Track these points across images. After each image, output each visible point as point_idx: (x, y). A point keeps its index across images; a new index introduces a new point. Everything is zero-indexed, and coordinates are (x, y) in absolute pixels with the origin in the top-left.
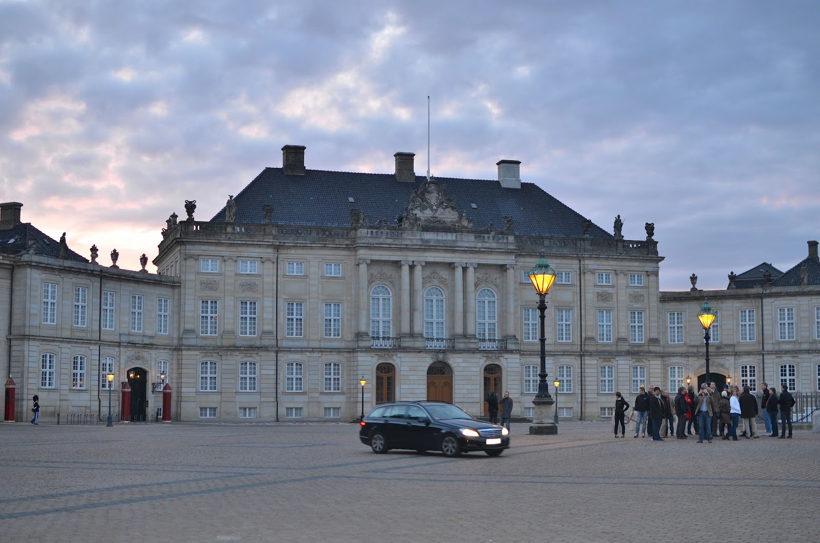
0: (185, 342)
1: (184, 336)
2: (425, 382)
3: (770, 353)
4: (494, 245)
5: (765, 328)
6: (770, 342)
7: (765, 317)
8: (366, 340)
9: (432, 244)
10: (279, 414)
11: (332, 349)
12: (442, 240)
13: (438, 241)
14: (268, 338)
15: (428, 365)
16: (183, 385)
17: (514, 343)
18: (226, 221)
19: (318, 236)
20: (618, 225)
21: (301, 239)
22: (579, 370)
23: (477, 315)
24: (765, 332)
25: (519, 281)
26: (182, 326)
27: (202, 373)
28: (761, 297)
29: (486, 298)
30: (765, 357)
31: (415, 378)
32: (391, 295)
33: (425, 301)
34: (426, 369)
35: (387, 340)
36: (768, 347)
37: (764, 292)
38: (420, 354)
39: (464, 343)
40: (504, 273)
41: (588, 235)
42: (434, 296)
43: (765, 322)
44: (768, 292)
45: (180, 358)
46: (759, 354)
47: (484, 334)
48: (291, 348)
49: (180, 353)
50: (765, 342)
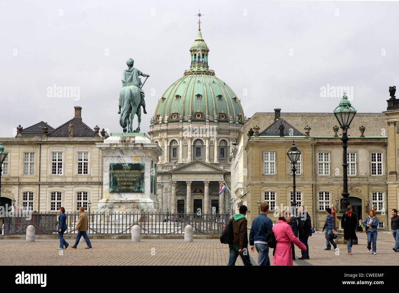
3: (44, 184)
5: (42, 166)
6: (45, 175)
7: (42, 158)
24: (42, 169)
28: (40, 144)
30: (41, 186)
36: (43, 180)
37: (42, 141)
43: (42, 162)
44: (45, 140)
46: (37, 185)
50: (42, 175)
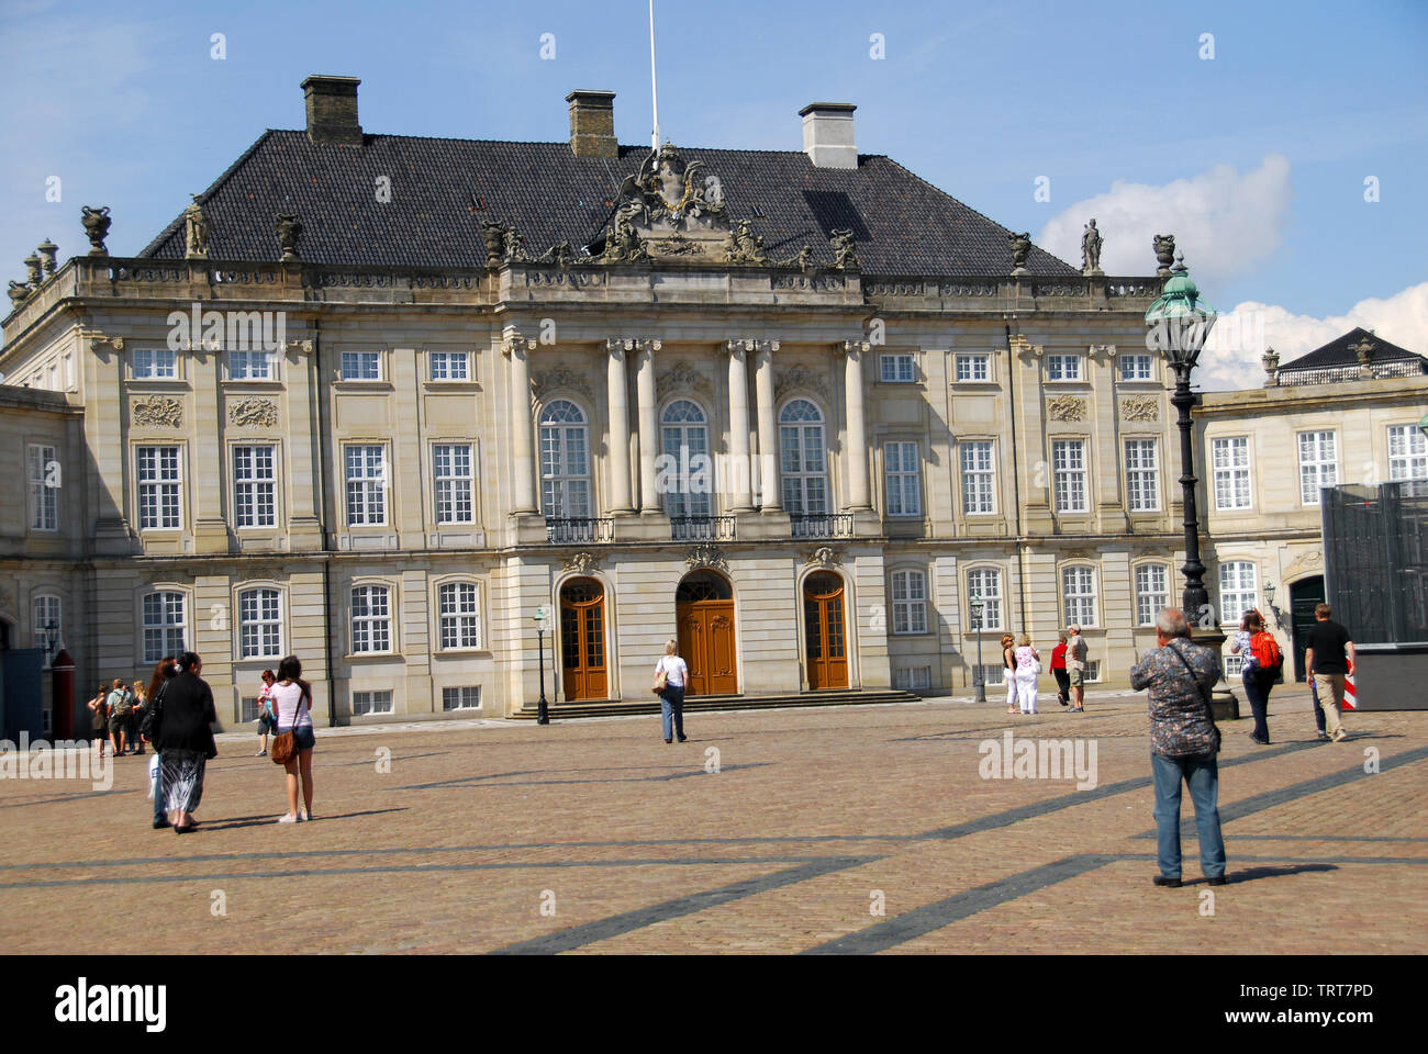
0: (101, 548)
1: (99, 535)
2: (673, 618)
4: (816, 299)
8: (534, 528)
9: (674, 300)
10: (337, 707)
11: (455, 551)
12: (699, 292)
13: (689, 294)
14: (305, 530)
15: (678, 578)
16: (102, 652)
17: (869, 522)
18: (187, 257)
19: (411, 287)
20: (1093, 244)
21: (371, 298)
22: (1016, 579)
23: (782, 460)
25: (872, 378)
26: (92, 510)
27: (148, 621)
29: (801, 420)
31: (649, 609)
32: (585, 421)
33: (662, 432)
34: (675, 587)
35: (582, 525)
38: (660, 554)
39: (759, 525)
40: (839, 362)
41: (1020, 269)
42: (684, 421)
45: (91, 587)
47: (799, 503)
48: (359, 553)
49: (90, 575)
